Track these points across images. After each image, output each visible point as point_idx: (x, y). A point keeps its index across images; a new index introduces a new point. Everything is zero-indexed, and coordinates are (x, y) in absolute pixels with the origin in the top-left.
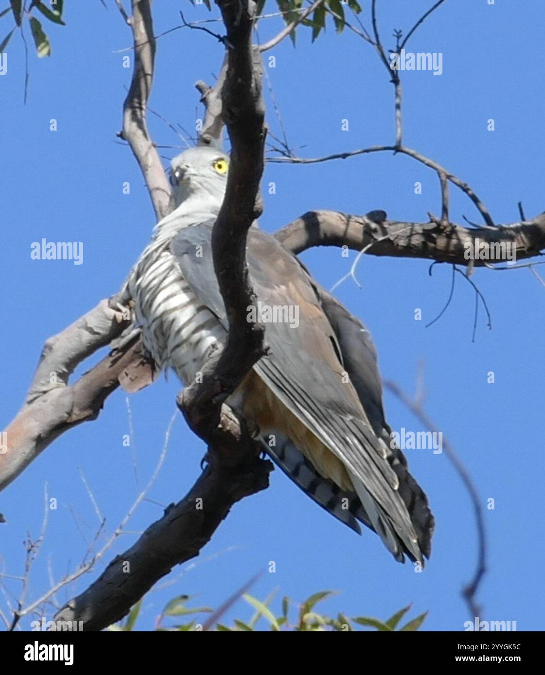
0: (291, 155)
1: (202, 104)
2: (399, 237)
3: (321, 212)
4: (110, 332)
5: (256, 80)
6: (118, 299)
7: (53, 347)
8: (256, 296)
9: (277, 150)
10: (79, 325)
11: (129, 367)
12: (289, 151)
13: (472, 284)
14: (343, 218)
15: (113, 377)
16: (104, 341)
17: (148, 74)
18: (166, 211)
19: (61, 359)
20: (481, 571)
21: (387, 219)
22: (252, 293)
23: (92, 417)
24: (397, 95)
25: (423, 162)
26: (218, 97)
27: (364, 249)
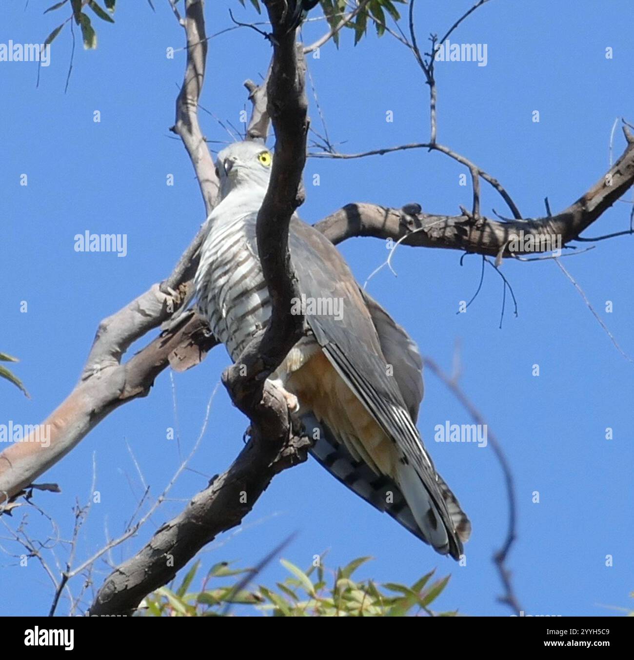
0: (332, 151)
1: (250, 101)
2: (432, 229)
3: (360, 205)
4: (161, 315)
5: (299, 76)
6: (169, 284)
7: (107, 327)
8: (297, 281)
9: (319, 146)
10: (132, 308)
11: (178, 347)
12: (330, 147)
13: (501, 275)
14: (381, 210)
15: (163, 357)
16: (155, 323)
17: (200, 75)
18: (215, 202)
19: (115, 339)
20: (511, 539)
21: (422, 212)
22: (294, 277)
23: (143, 394)
24: (432, 96)
25: (456, 159)
26: (264, 96)
27: (400, 240)
